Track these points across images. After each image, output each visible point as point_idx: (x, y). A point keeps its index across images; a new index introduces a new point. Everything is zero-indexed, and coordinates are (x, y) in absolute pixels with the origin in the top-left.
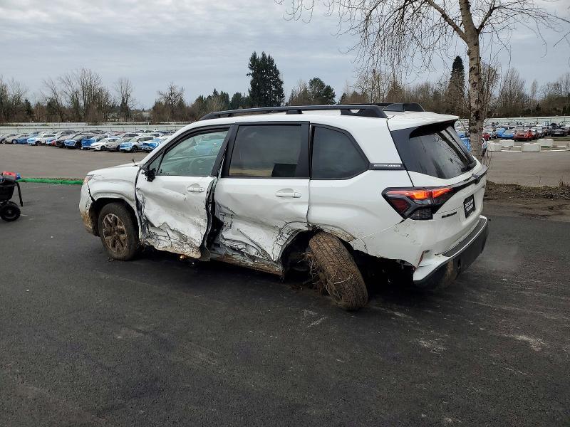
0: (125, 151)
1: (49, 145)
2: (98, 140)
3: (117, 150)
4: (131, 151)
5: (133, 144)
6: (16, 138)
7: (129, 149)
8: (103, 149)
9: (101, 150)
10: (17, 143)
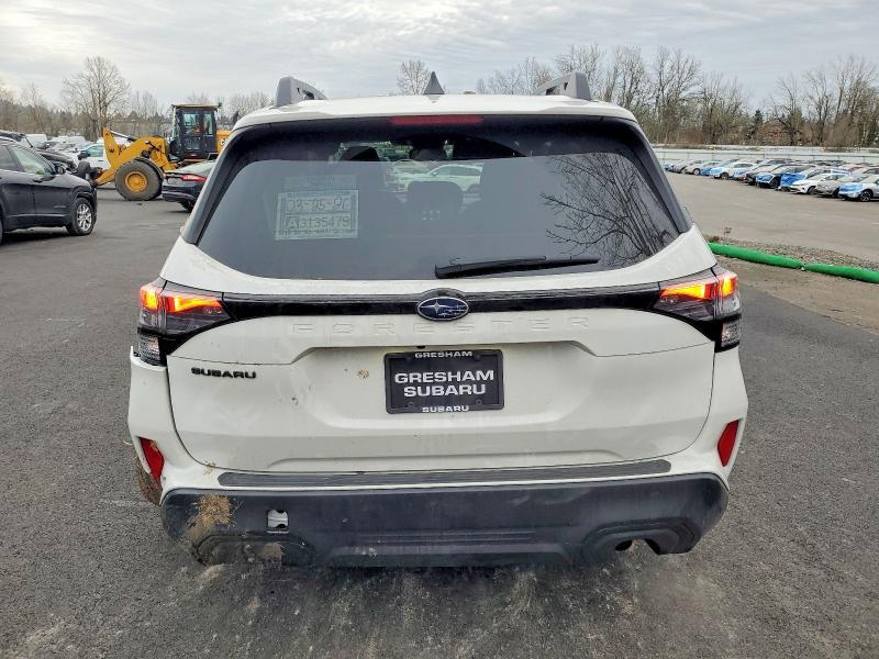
0: (846, 198)
1: (738, 179)
2: (810, 176)
3: (835, 194)
4: (858, 199)
5: (865, 186)
6: (700, 166)
7: (855, 195)
8: (812, 191)
9: (808, 193)
10: (699, 174)
